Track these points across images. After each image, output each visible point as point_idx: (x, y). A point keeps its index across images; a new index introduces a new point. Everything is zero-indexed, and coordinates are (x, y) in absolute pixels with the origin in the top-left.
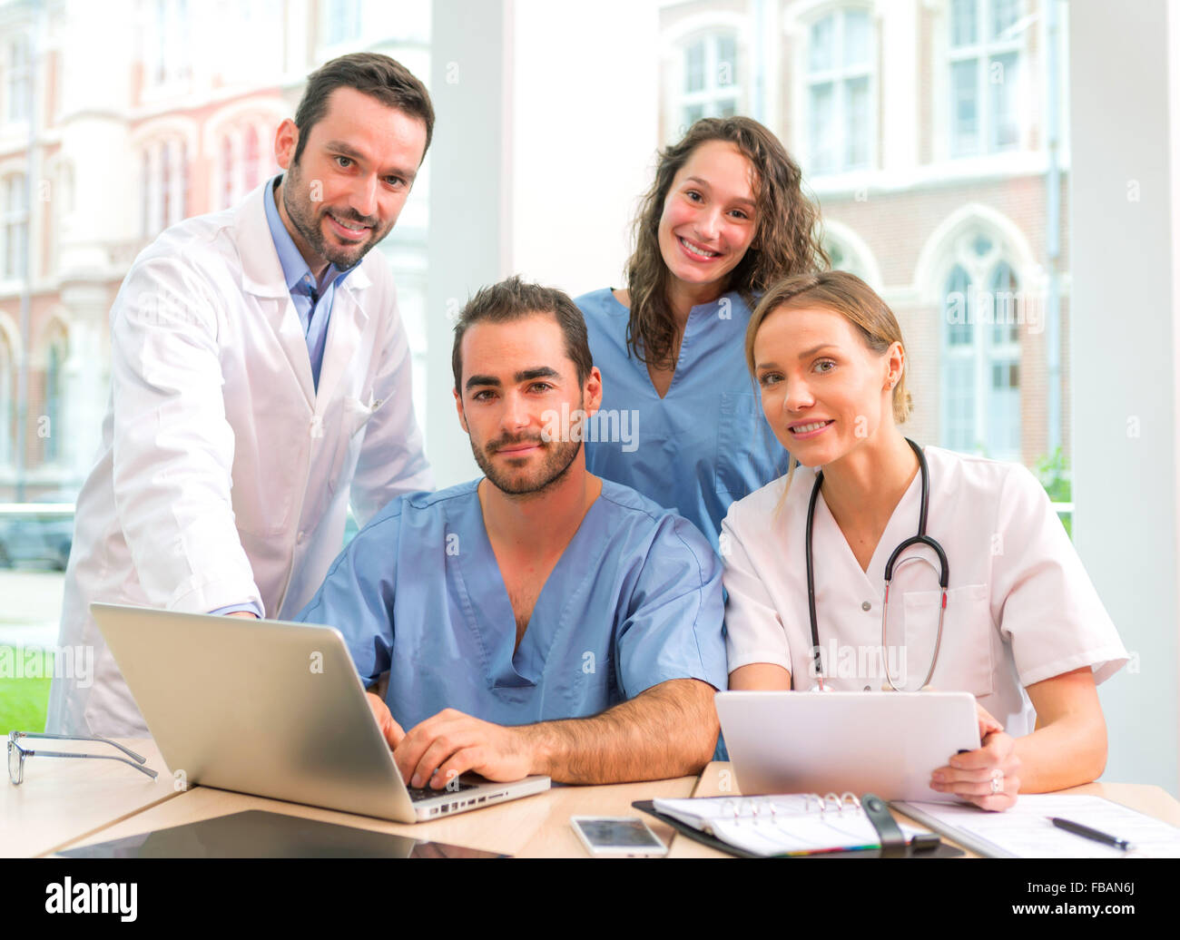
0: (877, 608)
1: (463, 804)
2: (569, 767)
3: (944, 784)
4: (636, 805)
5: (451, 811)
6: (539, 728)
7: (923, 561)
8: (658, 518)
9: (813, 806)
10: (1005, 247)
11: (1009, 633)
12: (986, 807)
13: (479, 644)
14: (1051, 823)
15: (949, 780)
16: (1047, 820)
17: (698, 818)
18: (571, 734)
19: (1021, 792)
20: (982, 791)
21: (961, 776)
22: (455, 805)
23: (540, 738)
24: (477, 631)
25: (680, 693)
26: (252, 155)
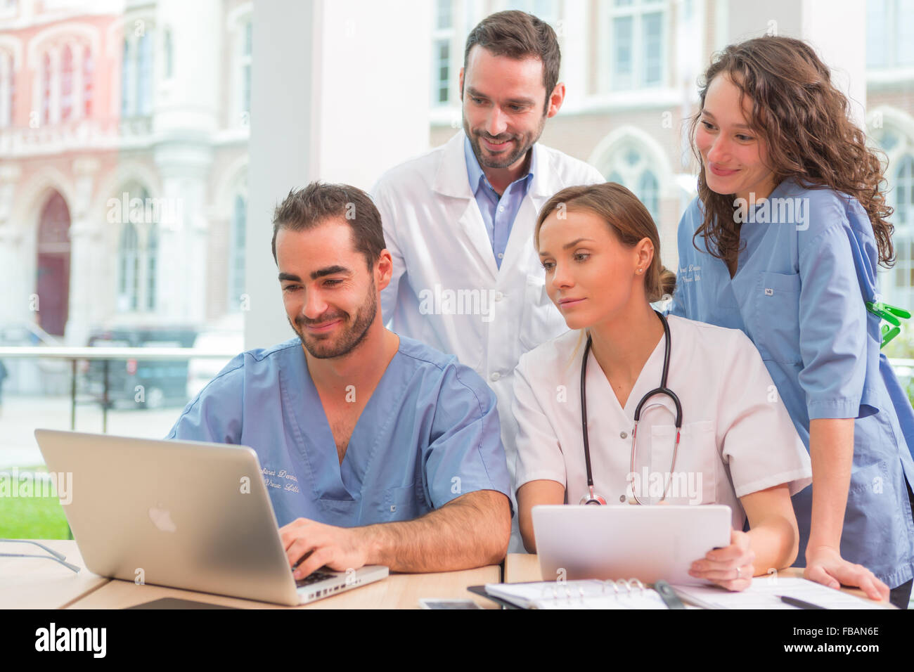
0: (630, 437)
1: (330, 590)
2: (397, 558)
3: (699, 572)
4: (471, 589)
5: (322, 595)
6: (372, 528)
7: (663, 407)
8: (444, 368)
9: (608, 589)
11: (728, 456)
12: (731, 588)
13: (307, 464)
14: (780, 600)
15: (706, 569)
16: (776, 598)
17: (525, 599)
18: (396, 532)
19: (754, 577)
20: (730, 576)
21: (714, 566)
22: (325, 591)
23: (373, 536)
24: (306, 454)
25: (477, 501)
26: (67, 69)
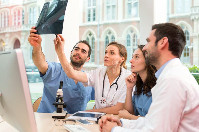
7: (115, 86)
10: (135, 32)
26: (19, 15)
